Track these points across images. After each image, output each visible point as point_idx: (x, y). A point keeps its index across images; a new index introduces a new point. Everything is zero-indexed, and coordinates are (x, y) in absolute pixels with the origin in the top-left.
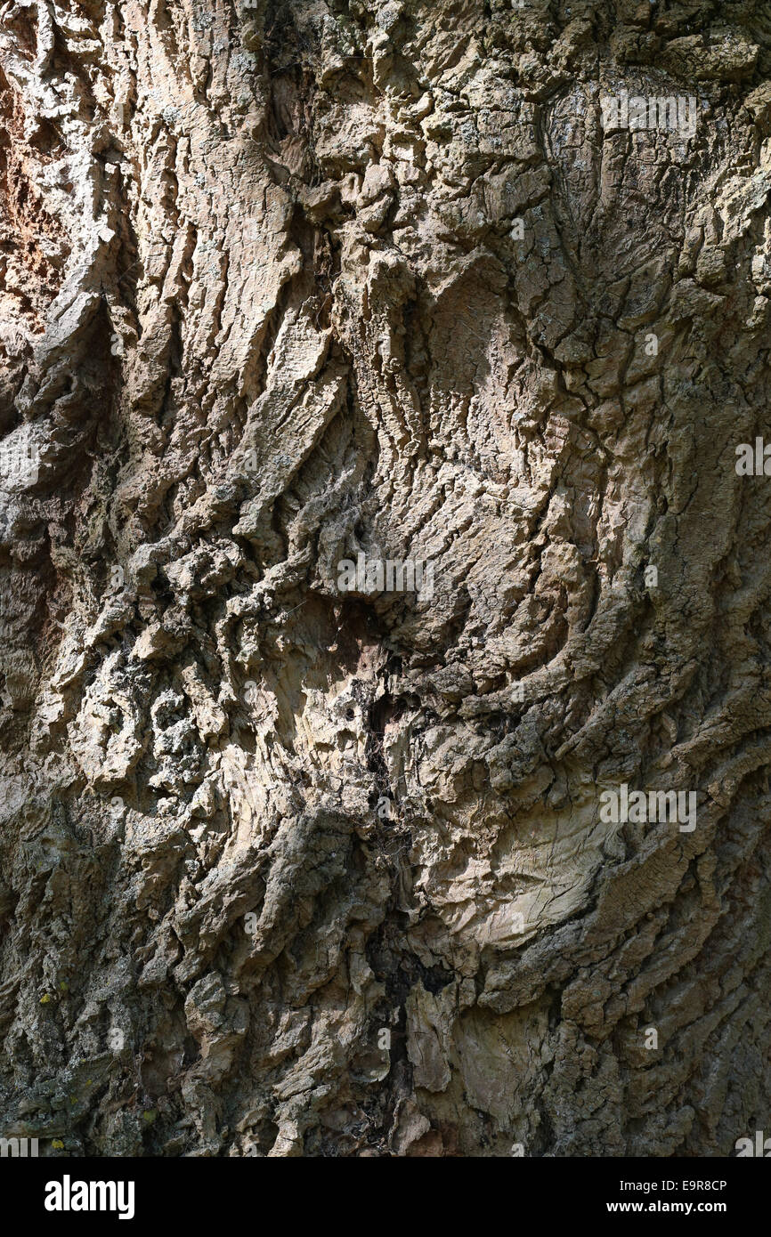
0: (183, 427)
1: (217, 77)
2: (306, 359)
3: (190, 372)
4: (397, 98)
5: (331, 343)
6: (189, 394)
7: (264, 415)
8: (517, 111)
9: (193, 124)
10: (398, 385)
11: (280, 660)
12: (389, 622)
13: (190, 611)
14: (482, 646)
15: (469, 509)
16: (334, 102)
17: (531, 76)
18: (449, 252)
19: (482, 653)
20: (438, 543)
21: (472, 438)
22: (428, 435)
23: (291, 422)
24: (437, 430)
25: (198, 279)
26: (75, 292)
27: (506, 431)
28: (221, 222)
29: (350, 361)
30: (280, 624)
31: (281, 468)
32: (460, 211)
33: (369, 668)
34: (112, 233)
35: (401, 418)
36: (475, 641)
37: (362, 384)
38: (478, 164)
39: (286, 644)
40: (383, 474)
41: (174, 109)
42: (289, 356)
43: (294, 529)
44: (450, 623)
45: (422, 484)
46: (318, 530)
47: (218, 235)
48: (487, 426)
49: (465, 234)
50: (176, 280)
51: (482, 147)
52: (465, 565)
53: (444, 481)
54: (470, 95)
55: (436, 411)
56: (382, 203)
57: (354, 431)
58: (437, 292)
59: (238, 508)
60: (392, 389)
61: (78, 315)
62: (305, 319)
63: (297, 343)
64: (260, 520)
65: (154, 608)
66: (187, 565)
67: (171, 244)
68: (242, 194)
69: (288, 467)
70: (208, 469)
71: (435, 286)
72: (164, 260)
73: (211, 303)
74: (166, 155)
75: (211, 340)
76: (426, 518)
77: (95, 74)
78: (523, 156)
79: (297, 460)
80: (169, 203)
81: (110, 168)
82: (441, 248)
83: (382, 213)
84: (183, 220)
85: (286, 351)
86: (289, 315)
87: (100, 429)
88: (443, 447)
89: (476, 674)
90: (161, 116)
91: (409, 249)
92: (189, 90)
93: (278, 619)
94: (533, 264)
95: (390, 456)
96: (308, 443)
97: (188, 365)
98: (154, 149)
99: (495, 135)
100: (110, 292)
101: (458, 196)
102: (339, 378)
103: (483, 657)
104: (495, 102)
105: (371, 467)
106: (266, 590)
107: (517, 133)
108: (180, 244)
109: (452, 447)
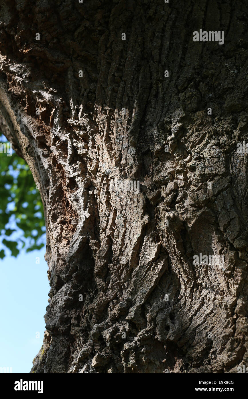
0: (112, 281)
1: (124, 157)
2: (151, 254)
3: (115, 261)
4: (178, 157)
5: (160, 247)
6: (114, 269)
7: (137, 275)
8: (219, 157)
9: (115, 174)
10: (183, 261)
11: (145, 366)
12: (184, 350)
13: (112, 348)
14: (215, 358)
15: (212, 306)
16: (160, 161)
17: (224, 144)
18: (193, 211)
19: (215, 361)
20: (202, 319)
21: (210, 279)
22: (196, 279)
23: (147, 277)
24: (199, 277)
25: (117, 228)
26: (78, 236)
27: (221, 276)
28: (124, 207)
29: (167, 253)
30: (143, 352)
31: (143, 294)
32: (197, 195)
33: (178, 368)
34: (89, 215)
35: (186, 273)
36: (213, 356)
37: (173, 261)
38: (204, 178)
39: (146, 360)
40: (182, 294)
41: (109, 170)
42: (146, 253)
43: (148, 316)
44: (204, 350)
45: (196, 297)
46: (156, 316)
47: (123, 212)
48: (215, 274)
49: (199, 204)
50: (110, 229)
51: (206, 172)
52: (211, 327)
53: (203, 296)
54: (204, 153)
55: (197, 270)
56: (171, 195)
57: (172, 279)
58: (190, 225)
59: (128, 310)
60: (182, 263)
61: (78, 244)
62: (150, 240)
63: (149, 248)
64: (135, 313)
65: (99, 347)
66: (109, 332)
67: (109, 216)
68: (130, 197)
69: (145, 293)
70: (121, 296)
71: (190, 223)
72: (106, 223)
73: (121, 236)
74: (106, 186)
75: (121, 249)
76: (198, 310)
77: (87, 161)
78: (221, 173)
79: (148, 291)
80: (108, 202)
81: (90, 192)
82: (191, 209)
83: (171, 199)
84: (113, 208)
85: (145, 251)
86: (146, 238)
87: (88, 284)
88: (202, 283)
89: (213, 369)
90: (105, 173)
91: (180, 211)
92: (114, 162)
93: (142, 350)
94: (224, 212)
95: (184, 288)
96: (152, 284)
97: (114, 259)
98: (102, 184)
99: (211, 167)
100: (90, 235)
101: (198, 190)
102: (164, 260)
103: (216, 362)
104: (212, 155)
105: (178, 292)
106: (138, 340)
107: (219, 165)
108: (111, 217)
109: (205, 283)
